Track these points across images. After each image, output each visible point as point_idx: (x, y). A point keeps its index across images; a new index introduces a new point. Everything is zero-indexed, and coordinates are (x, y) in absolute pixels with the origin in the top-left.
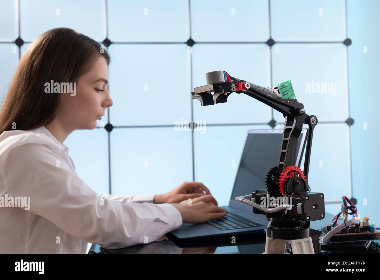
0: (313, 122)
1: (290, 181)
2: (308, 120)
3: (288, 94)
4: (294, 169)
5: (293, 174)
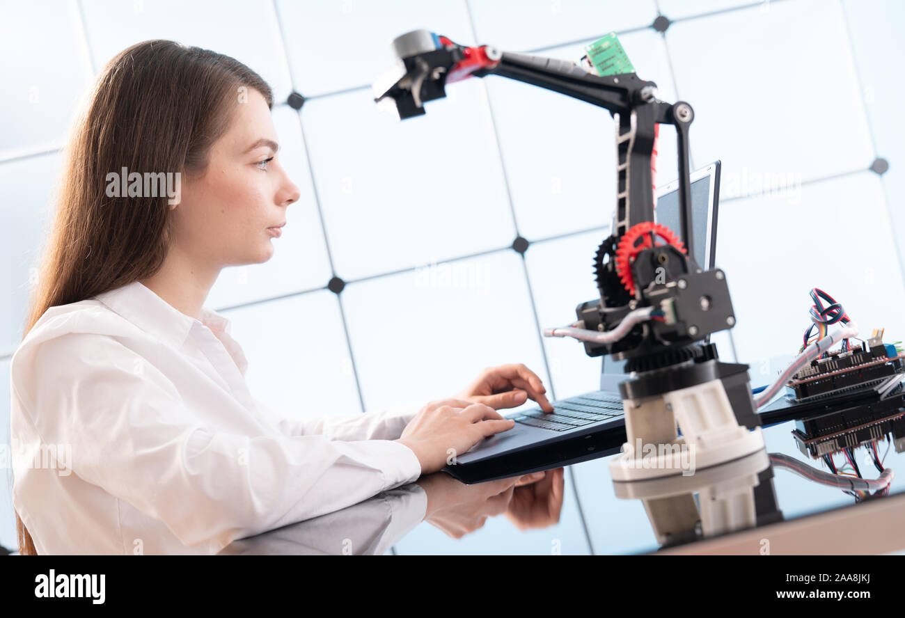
0: (683, 116)
1: (642, 258)
2: (669, 114)
3: (613, 65)
4: (649, 229)
5: (648, 240)
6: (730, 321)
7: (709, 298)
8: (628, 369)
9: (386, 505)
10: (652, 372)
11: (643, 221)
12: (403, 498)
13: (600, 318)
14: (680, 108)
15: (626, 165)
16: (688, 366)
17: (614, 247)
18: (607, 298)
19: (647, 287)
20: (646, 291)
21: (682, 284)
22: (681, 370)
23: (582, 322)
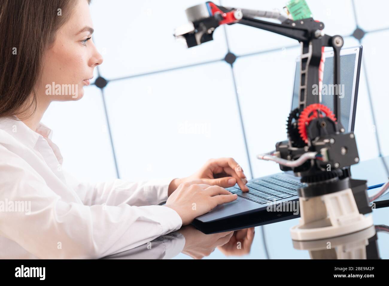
1: (312, 124)
3: (301, 12)
5: (316, 114)
6: (356, 160)
7: (346, 148)
8: (302, 181)
9: (164, 245)
10: (315, 183)
11: (314, 103)
12: (173, 241)
13: (289, 152)
14: (337, 39)
15: (306, 71)
16: (334, 181)
17: (297, 115)
18: (293, 142)
19: (314, 139)
20: (314, 142)
21: (332, 141)
22: (330, 183)
23: (278, 153)
